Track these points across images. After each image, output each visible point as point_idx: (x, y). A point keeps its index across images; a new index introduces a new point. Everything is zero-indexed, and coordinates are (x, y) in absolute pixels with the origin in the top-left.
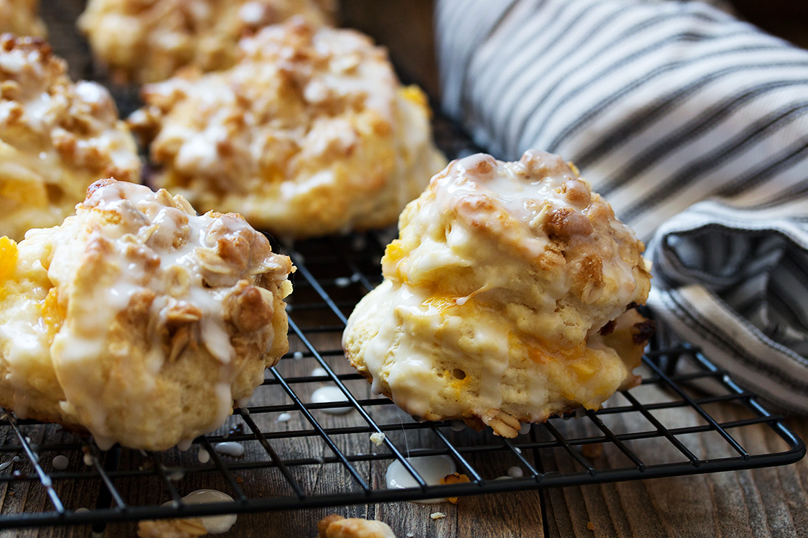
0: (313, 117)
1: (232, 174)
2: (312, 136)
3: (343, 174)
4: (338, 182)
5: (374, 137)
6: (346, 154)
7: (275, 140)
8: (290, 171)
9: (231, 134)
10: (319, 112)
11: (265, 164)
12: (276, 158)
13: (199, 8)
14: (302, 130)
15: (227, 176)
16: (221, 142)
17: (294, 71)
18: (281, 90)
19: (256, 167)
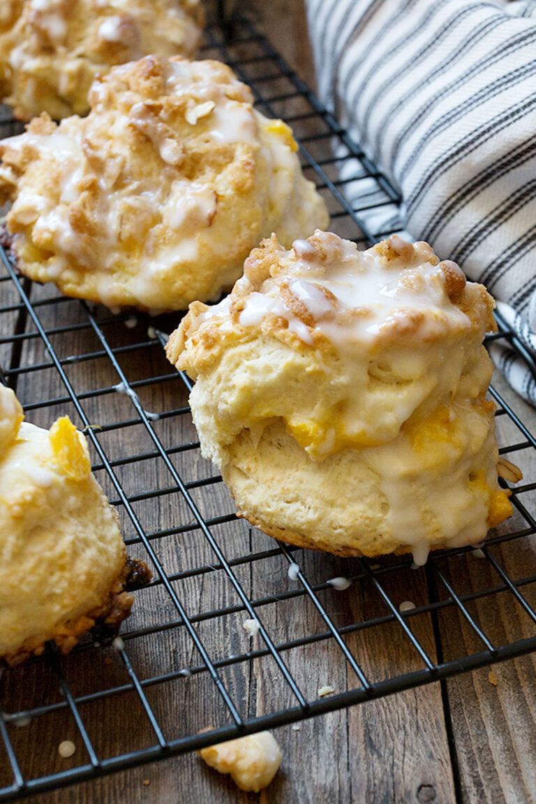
0: (171, 178)
1: (89, 250)
2: (171, 203)
3: (205, 245)
4: (201, 255)
5: (236, 198)
6: (208, 223)
7: (131, 210)
8: (149, 244)
9: (84, 205)
10: (177, 173)
11: (122, 238)
12: (133, 230)
13: (56, 27)
14: (159, 193)
15: (84, 253)
16: (74, 216)
17: (146, 127)
18: (134, 148)
19: (113, 240)
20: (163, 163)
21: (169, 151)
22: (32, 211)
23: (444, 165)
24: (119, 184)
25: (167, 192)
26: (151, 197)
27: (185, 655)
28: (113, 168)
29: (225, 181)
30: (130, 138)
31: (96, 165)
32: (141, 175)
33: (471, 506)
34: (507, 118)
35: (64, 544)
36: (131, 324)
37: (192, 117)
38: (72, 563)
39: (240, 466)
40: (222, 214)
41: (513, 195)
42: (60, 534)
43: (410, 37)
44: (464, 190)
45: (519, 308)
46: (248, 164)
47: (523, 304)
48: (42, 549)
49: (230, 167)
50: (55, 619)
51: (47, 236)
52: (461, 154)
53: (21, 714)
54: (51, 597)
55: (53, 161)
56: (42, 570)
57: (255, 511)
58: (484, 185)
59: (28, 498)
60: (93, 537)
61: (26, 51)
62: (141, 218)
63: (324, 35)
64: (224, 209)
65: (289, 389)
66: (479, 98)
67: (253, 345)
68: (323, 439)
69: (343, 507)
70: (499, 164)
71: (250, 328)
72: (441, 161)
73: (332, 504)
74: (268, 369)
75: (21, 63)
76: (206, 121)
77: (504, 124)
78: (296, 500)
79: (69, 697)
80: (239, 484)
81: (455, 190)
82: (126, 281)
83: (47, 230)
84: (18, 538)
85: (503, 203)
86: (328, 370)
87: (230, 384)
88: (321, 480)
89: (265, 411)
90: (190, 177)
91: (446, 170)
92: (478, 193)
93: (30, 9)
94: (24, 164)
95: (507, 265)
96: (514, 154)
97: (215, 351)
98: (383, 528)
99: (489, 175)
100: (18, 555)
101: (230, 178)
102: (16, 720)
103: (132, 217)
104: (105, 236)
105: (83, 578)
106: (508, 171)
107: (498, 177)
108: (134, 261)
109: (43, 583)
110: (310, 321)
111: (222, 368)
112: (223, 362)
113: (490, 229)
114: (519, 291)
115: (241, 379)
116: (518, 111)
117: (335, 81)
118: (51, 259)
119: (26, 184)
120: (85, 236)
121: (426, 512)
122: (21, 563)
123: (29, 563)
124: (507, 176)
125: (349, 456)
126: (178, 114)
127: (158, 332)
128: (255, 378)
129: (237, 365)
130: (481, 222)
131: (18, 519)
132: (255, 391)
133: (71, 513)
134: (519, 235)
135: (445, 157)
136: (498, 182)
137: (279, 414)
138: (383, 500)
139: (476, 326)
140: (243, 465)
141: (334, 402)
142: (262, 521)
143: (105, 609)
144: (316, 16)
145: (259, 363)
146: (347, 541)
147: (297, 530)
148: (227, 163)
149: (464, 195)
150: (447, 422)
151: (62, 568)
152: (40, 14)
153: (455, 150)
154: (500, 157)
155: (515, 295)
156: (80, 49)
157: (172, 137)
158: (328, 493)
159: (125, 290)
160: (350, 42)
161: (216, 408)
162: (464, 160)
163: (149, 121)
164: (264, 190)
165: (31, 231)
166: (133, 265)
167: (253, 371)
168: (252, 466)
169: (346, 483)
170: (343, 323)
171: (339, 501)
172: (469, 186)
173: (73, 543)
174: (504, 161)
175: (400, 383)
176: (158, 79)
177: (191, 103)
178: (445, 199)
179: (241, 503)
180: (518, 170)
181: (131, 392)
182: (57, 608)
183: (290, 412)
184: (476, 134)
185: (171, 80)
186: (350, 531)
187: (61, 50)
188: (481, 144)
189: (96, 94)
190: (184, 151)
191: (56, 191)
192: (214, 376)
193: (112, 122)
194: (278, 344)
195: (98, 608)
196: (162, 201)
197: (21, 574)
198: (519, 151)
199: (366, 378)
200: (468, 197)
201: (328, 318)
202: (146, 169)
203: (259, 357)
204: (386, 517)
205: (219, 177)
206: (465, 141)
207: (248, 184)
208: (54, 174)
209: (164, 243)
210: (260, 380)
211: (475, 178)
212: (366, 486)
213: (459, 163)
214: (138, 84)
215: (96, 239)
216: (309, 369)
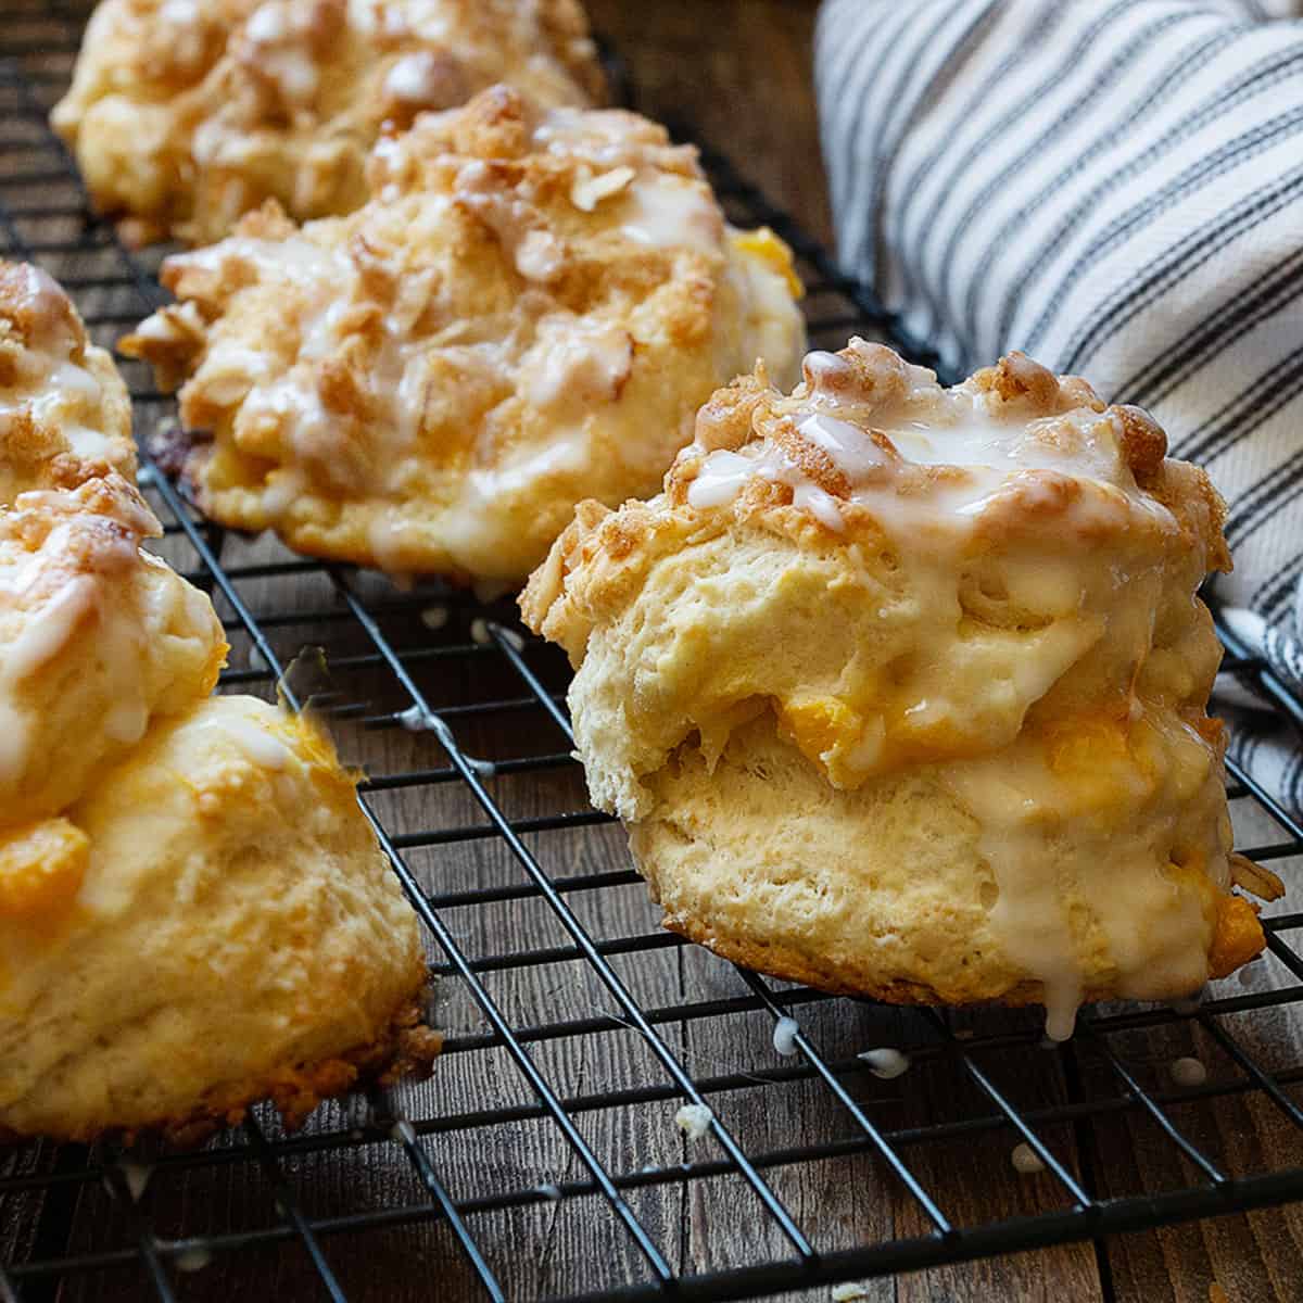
0: (536, 313)
1: (357, 450)
2: (535, 355)
3: (604, 441)
4: (595, 460)
5: (674, 352)
6: (611, 393)
7: (450, 371)
8: (485, 440)
9: (351, 361)
10: (549, 300)
11: (428, 427)
12: (454, 412)
13: (297, 75)
14: (508, 343)
15: (346, 456)
16: (329, 378)
17: (489, 207)
18: (461, 252)
19: (408, 435)
20: (520, 282)
21: (537, 255)
22: (239, 379)
23: (1113, 317)
24: (425, 324)
25: (527, 340)
26: (494, 354)
27: (538, 1218)
28: (413, 292)
29: (652, 319)
30: (455, 233)
31: (378, 286)
32: (472, 311)
33: (1174, 907)
34: (1249, 212)
35: (304, 892)
36: (434, 618)
37: (586, 195)
38: (319, 936)
39: (675, 816)
40: (644, 379)
41: (1262, 381)
42: (296, 872)
43: (1041, 92)
44: (1156, 371)
45: (1273, 616)
46: (701, 287)
47: (1281, 607)
48: (255, 893)
49: (663, 291)
50: (275, 1046)
51: (267, 424)
52: (1152, 292)
53: (193, 1242)
54: (271, 998)
55: (288, 284)
56: (255, 936)
57: (706, 906)
58: (1200, 358)
59: (236, 781)
60: (363, 897)
61: (230, 124)
62: (470, 389)
63: (856, 127)
64: (647, 371)
65: (788, 635)
66: (1189, 181)
67: (715, 546)
68: (860, 737)
69: (898, 888)
70: (1232, 310)
71: (708, 511)
72: (1107, 309)
73: (873, 882)
74: (747, 592)
75: (217, 149)
76: (613, 206)
77: (1243, 224)
78: (795, 876)
79: (298, 1216)
80: (671, 857)
81: (1136, 370)
82: (431, 518)
83: (269, 412)
84: (209, 862)
85: (1240, 399)
86: (875, 587)
87: (663, 628)
88: (853, 832)
89: (736, 683)
90: (579, 307)
91: (1118, 328)
92: (1186, 377)
93: (244, 37)
94: (223, 294)
95: (1249, 524)
96: (1264, 286)
97: (633, 562)
98: (984, 935)
99: (1211, 337)
100: (207, 898)
101: (662, 311)
102: (181, 1253)
103: (450, 383)
104: (391, 424)
105: (339, 967)
106: (1251, 326)
107: (1230, 341)
108: (453, 475)
109: (254, 962)
110: (838, 486)
111: (647, 597)
112: (650, 585)
113: (1212, 450)
114: (1275, 578)
115: (687, 613)
116: (1273, 197)
117: (877, 211)
118: (271, 476)
119: (227, 334)
120: (349, 420)
121: (1075, 907)
122: (212, 916)
123: (229, 919)
124: (1249, 337)
125: (915, 784)
126: (555, 190)
127: (492, 626)
128: (717, 611)
129: (680, 590)
130: (1193, 435)
131: (212, 821)
132: (717, 639)
133: (320, 839)
134: (1274, 464)
135: (1116, 300)
136: (1228, 355)
137: (765, 690)
138: (986, 878)
139: (1188, 535)
140: (681, 814)
141: (883, 658)
142: (721, 928)
143: (380, 1049)
144: (839, 97)
145: (724, 582)
146: (904, 960)
147: (794, 943)
148: (655, 286)
149: (1156, 382)
150: (1124, 721)
151: (298, 941)
152: (265, 48)
153: (1138, 284)
154: (1232, 294)
155: (1264, 587)
156: (343, 121)
157: (543, 227)
158: (865, 859)
159: (428, 536)
160: (912, 123)
161: (629, 686)
162: (1157, 304)
163: (497, 198)
164: (732, 350)
165: (233, 418)
166: (446, 485)
167: (714, 597)
168: (702, 813)
169: (904, 839)
170: (907, 492)
171: (889, 877)
172: (1167, 361)
173: (323, 893)
174: (1243, 302)
175: (1026, 624)
176: (518, 126)
177: (583, 172)
178: (1115, 389)
179: (677, 893)
180: (1272, 321)
181: (435, 722)
182: (281, 1021)
183: (791, 684)
184: (1183, 249)
185: (542, 133)
186: (910, 940)
187: (304, 119)
188: (1194, 267)
189: (383, 162)
190: (568, 253)
191: (292, 336)
192: (630, 616)
193: (414, 214)
194: (768, 541)
195: (365, 1047)
196: (514, 360)
197: (211, 937)
198: (1275, 278)
199: (955, 611)
200: (1165, 386)
201: (876, 480)
202: (482, 299)
203: (726, 570)
204: (989, 914)
205: (638, 311)
206: (1160, 266)
207: (700, 326)
208: (289, 305)
209: (517, 438)
210: (727, 614)
211: (1180, 343)
212: (948, 846)
213: (1146, 313)
214: (474, 135)
215: (373, 430)
216: (832, 584)
